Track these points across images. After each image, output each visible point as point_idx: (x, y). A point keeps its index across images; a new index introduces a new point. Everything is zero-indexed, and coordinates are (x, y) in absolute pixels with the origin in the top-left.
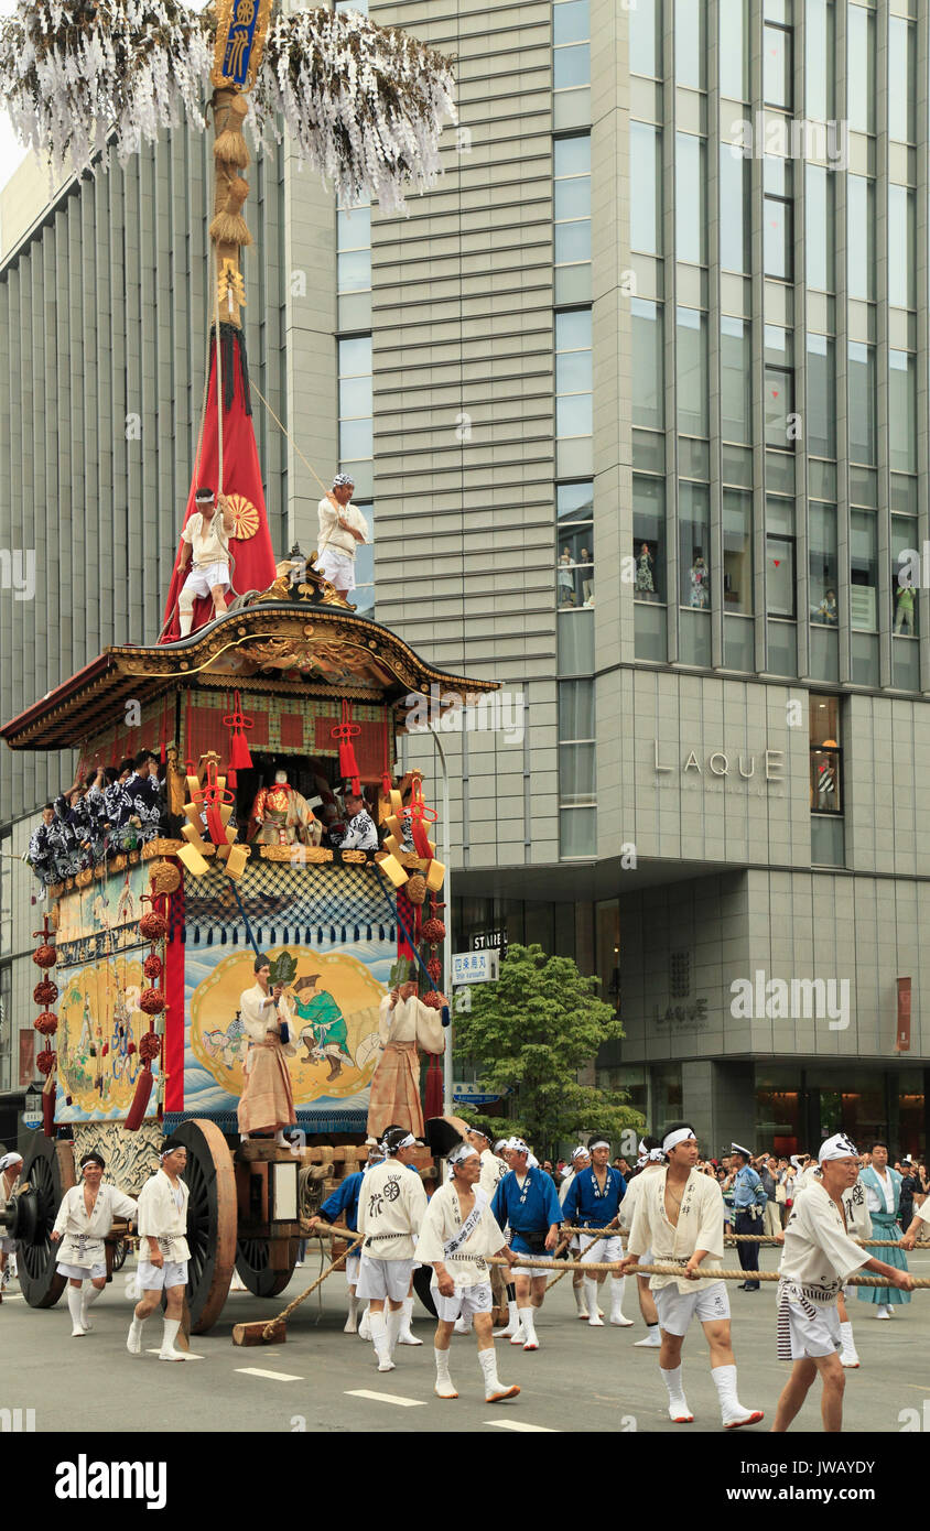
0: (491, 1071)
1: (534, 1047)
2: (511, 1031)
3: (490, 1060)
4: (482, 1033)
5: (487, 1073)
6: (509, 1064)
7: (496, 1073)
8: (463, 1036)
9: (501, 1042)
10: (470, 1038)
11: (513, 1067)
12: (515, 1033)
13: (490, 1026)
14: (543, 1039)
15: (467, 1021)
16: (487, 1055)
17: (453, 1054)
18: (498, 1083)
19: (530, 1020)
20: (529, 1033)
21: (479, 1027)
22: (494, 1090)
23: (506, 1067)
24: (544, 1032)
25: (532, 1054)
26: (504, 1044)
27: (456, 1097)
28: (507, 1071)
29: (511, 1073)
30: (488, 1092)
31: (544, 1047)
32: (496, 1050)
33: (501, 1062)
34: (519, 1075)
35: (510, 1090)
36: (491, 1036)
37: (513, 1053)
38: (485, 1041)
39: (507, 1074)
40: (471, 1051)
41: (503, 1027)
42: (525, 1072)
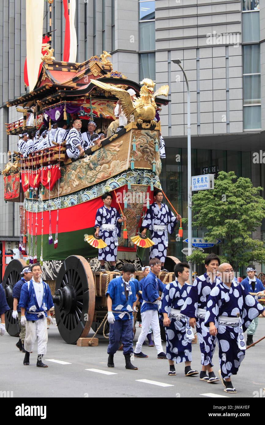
0: (210, 232)
1: (231, 221)
2: (220, 213)
3: (210, 227)
4: (206, 214)
5: (208, 233)
6: (219, 229)
7: (212, 233)
8: (198, 215)
9: (215, 218)
10: (201, 216)
11: (221, 230)
12: (221, 214)
13: (210, 211)
14: (235, 217)
15: (199, 208)
16: (209, 225)
17: (192, 224)
18: (214, 238)
19: (229, 208)
20: (229, 214)
21: (205, 211)
22: (212, 241)
23: (217, 230)
24: (235, 214)
25: (230, 224)
26: (217, 219)
27: (194, 244)
28: (218, 232)
29: (220, 233)
30: (209, 242)
31: (235, 221)
32: (213, 222)
33: (215, 228)
34: (224, 234)
35: (219, 241)
36: (210, 216)
37: (221, 223)
38: (207, 218)
39: (218, 234)
40: (201, 223)
41: (216, 211)
42: (227, 233)
